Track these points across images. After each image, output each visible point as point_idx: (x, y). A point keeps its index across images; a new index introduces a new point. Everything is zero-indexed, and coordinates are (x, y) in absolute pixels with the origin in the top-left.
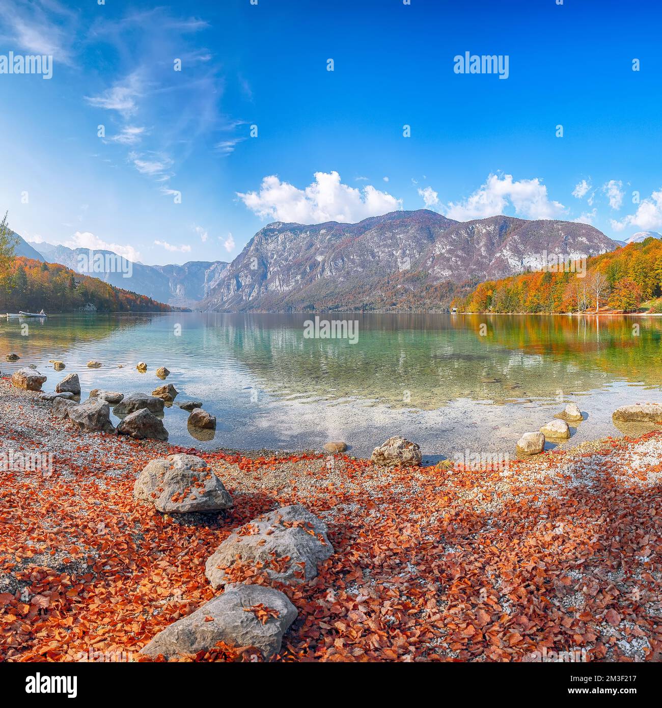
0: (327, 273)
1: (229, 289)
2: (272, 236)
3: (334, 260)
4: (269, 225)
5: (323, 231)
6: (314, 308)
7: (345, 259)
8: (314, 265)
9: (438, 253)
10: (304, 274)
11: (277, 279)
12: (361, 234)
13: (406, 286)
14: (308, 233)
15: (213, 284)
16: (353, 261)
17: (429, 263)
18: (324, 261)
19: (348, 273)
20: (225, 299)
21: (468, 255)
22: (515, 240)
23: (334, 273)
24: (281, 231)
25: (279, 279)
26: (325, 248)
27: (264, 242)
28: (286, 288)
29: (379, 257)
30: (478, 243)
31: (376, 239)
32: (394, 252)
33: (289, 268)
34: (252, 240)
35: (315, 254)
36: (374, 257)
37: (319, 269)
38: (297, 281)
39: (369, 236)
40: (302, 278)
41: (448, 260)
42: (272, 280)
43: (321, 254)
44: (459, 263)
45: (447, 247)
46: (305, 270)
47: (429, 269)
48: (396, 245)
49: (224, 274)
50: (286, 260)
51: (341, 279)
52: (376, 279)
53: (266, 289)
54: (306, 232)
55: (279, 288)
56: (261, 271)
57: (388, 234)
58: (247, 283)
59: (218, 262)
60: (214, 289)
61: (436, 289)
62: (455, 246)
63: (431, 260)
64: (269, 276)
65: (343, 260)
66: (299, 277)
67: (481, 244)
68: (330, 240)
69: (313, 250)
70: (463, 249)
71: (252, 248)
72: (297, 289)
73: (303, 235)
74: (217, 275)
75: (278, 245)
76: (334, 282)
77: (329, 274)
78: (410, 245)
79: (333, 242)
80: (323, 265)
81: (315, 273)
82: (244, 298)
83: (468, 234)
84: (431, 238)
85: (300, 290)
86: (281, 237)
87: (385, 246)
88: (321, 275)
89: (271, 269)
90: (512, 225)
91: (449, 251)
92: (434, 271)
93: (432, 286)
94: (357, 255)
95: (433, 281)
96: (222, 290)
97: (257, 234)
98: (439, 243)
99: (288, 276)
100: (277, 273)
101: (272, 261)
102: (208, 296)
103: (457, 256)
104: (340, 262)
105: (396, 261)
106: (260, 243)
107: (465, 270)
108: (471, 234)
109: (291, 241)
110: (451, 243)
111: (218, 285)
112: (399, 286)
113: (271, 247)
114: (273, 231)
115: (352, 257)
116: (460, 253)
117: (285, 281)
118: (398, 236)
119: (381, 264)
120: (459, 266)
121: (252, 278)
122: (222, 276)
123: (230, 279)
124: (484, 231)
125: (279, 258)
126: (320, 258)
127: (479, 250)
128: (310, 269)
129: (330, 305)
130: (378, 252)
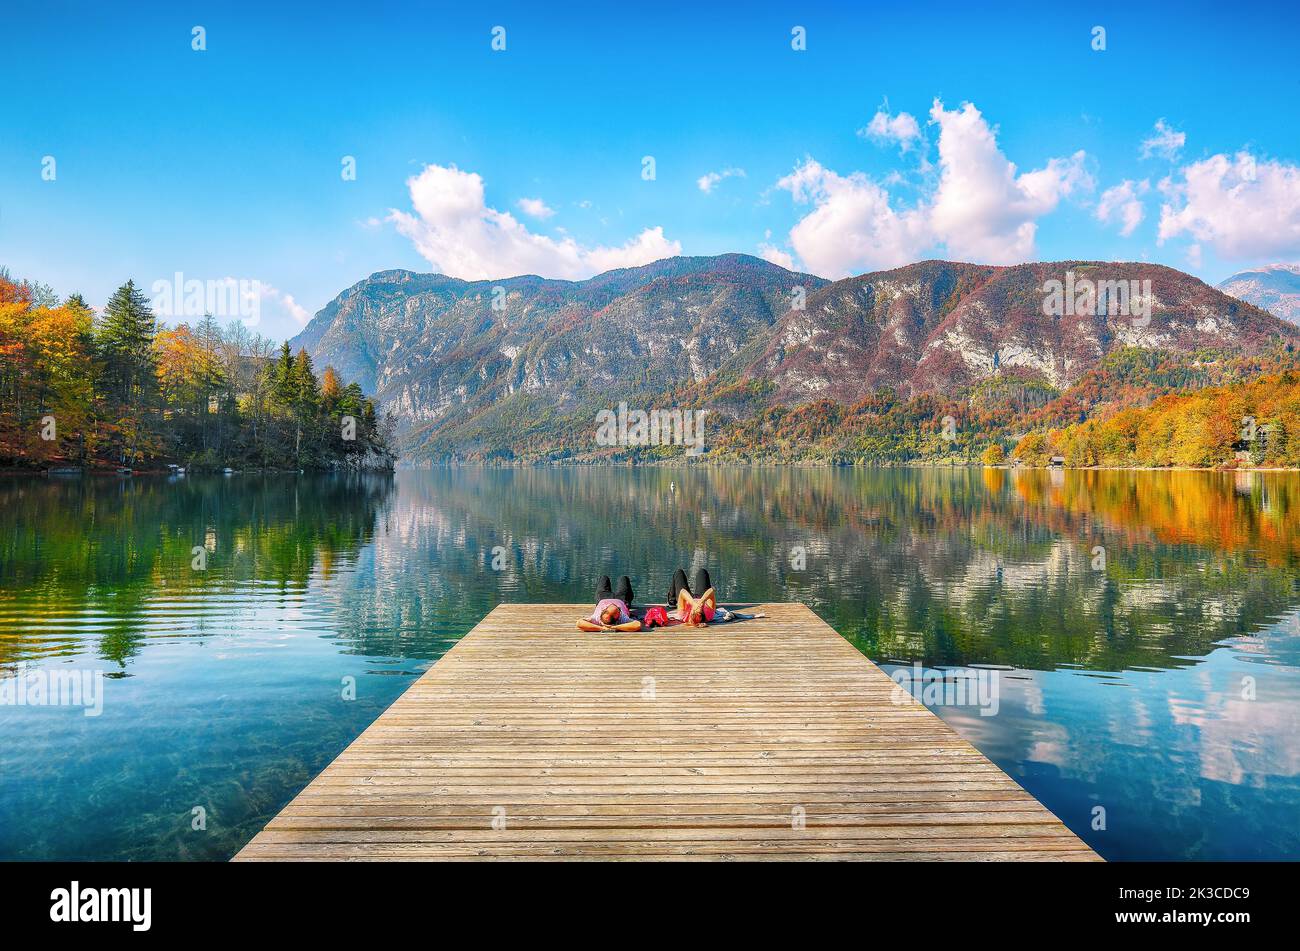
0: (533, 384)
2: (390, 300)
3: (549, 355)
4: (376, 276)
5: (513, 296)
7: (574, 355)
8: (499, 365)
9: (793, 343)
10: (474, 383)
11: (405, 394)
12: (603, 303)
13: (723, 412)
14: (478, 297)
16: (591, 360)
17: (772, 365)
18: (523, 359)
19: (581, 384)
21: (864, 346)
22: (976, 311)
23: (548, 384)
24: (409, 290)
25: (410, 391)
26: (523, 330)
27: (368, 310)
28: (428, 413)
29: (648, 352)
30: (885, 321)
31: (640, 314)
32: (682, 342)
33: (435, 370)
34: (333, 306)
35: (499, 342)
36: (636, 350)
37: (510, 374)
38: (457, 399)
39: (623, 309)
40: (470, 392)
41: (818, 358)
42: (393, 394)
43: (515, 342)
44: (845, 363)
45: (815, 332)
46: (476, 373)
47: (773, 376)
48: (685, 328)
50: (426, 352)
51: (566, 396)
52: (645, 396)
54: (473, 296)
55: (410, 411)
57: (668, 305)
61: (796, 416)
62: (833, 329)
63: (777, 357)
64: (383, 386)
65: (568, 357)
66: (461, 390)
67: (892, 323)
68: (530, 313)
69: (492, 333)
70: (852, 334)
71: (338, 323)
72: (459, 417)
73: (465, 301)
75: (404, 320)
76: (549, 400)
77: (537, 384)
78: (717, 328)
79: (540, 319)
80: (522, 366)
81: (500, 382)
83: (860, 303)
84: (768, 312)
85: (466, 417)
86: (411, 303)
87: (662, 329)
88: (516, 387)
89: (388, 371)
90: (960, 280)
91: (819, 340)
92: (785, 379)
93: (785, 412)
94: (600, 349)
95: (786, 401)
97: (346, 293)
98: (793, 322)
99: (435, 386)
100: (404, 380)
101: (389, 353)
103: (839, 349)
104: (561, 363)
105: (686, 361)
106: (358, 312)
107: (861, 377)
108: (867, 302)
109: (437, 314)
110: (823, 324)
113: (387, 322)
114: (387, 287)
115: (588, 351)
116: (844, 342)
117: (426, 399)
118: (689, 310)
119: (655, 366)
120: (843, 369)
124: (897, 295)
125: (405, 349)
126: (511, 352)
127: (889, 334)
128: (489, 374)
130: (646, 342)
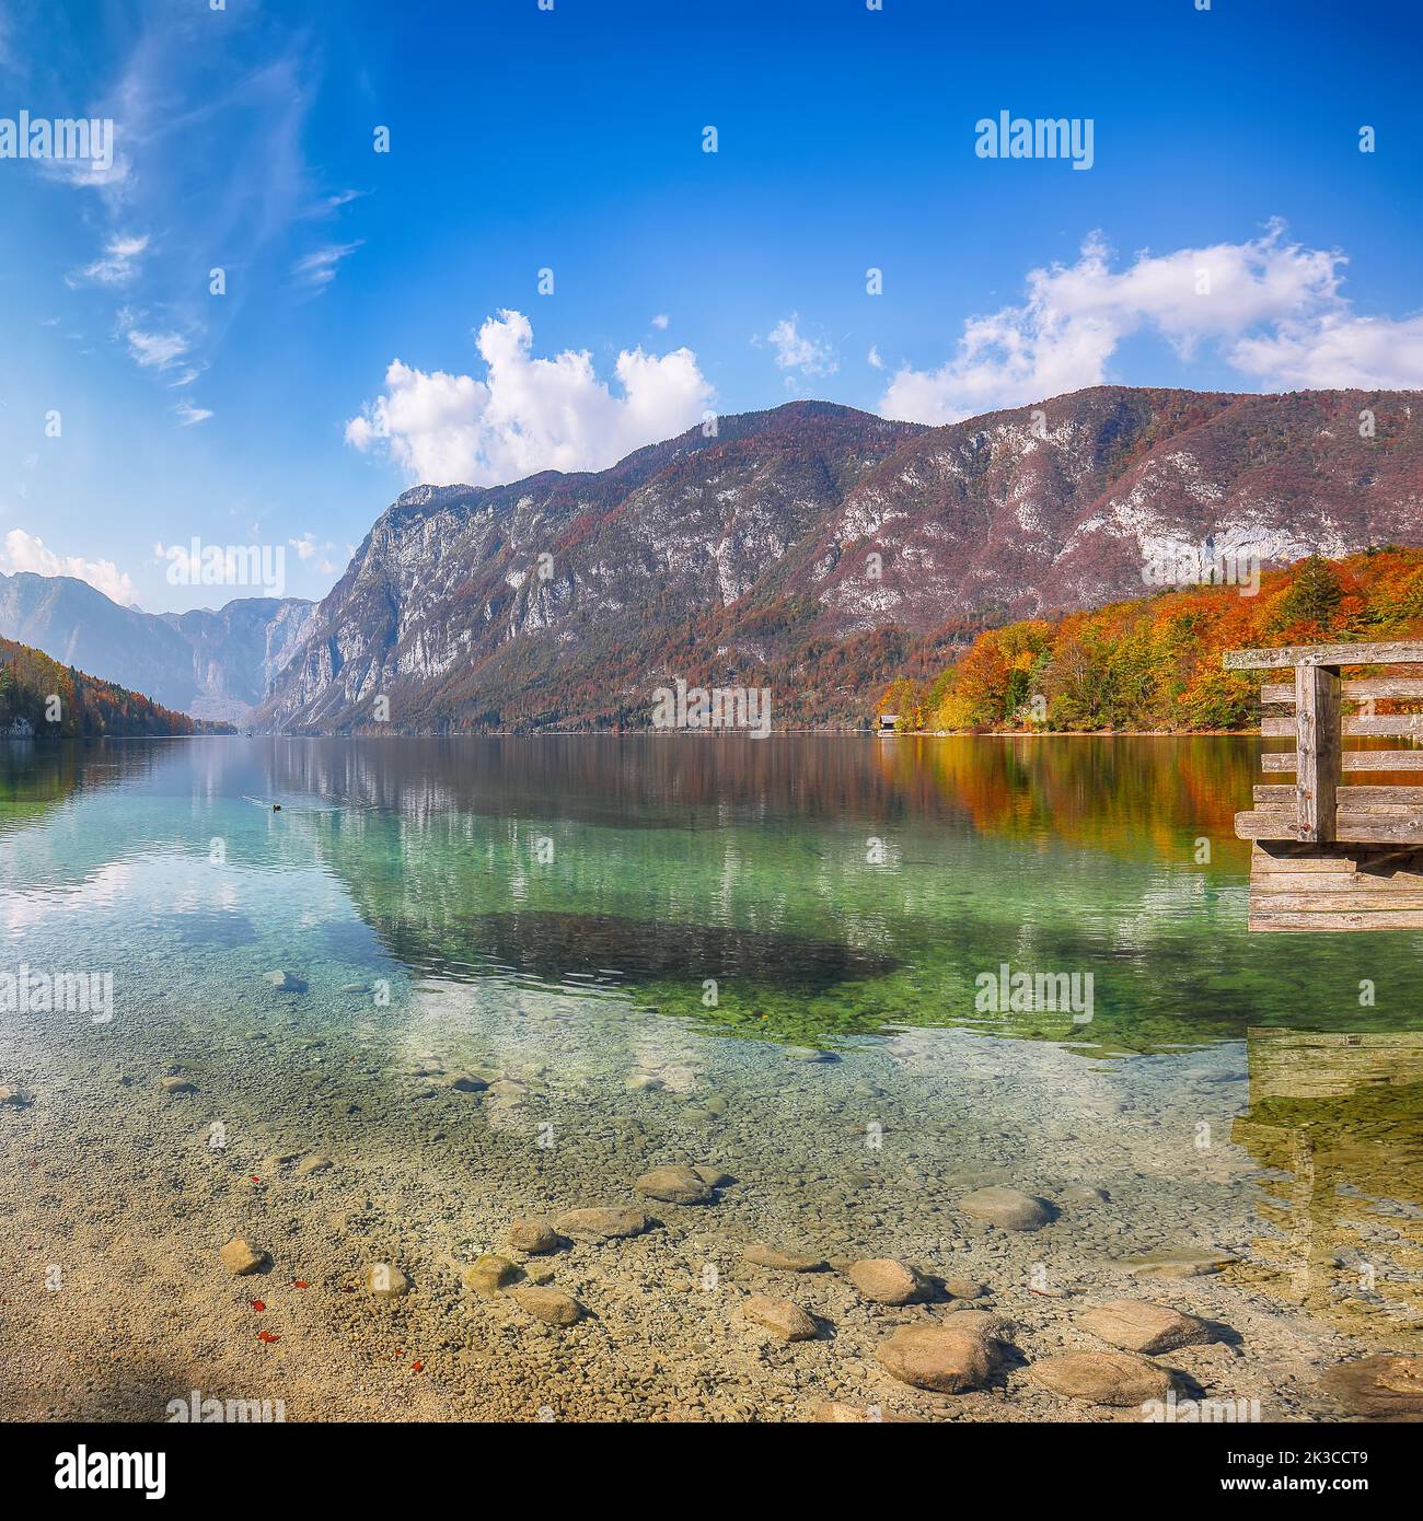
0: (534, 622)
1: (315, 672)
2: (411, 526)
3: (553, 582)
4: (404, 496)
5: (524, 503)
6: (498, 722)
7: (578, 579)
8: (503, 599)
9: (854, 537)
10: (478, 625)
11: (418, 643)
12: (618, 500)
13: (742, 650)
14: (490, 510)
15: (283, 661)
16: (596, 582)
17: (821, 572)
18: (526, 586)
19: (585, 617)
20: (308, 699)
21: (964, 534)
23: (549, 621)
24: (429, 511)
25: (423, 641)
26: (529, 549)
27: (392, 542)
28: (438, 668)
29: (666, 565)
30: (1004, 491)
31: (657, 510)
32: (710, 547)
33: (444, 611)
34: (368, 539)
35: (505, 568)
36: (651, 566)
37: (514, 611)
38: (462, 646)
39: (638, 506)
40: (474, 637)
41: (888, 557)
42: (408, 645)
43: (520, 568)
44: (929, 564)
45: (886, 516)
46: (482, 611)
47: (821, 590)
48: (713, 522)
49: (304, 633)
50: (440, 589)
51: (567, 636)
52: (657, 631)
53: (395, 670)
54: (485, 509)
55: (422, 666)
56: (383, 623)
57: (693, 493)
58: (355, 655)
59: (293, 601)
60: (285, 674)
61: (842, 653)
62: (914, 510)
63: (828, 560)
64: (401, 636)
65: (572, 582)
66: (466, 635)
67: (1017, 493)
68: (540, 525)
69: (500, 557)
70: (944, 517)
71: (367, 561)
72: (461, 670)
73: (478, 518)
74: (290, 636)
75: (422, 551)
76: (550, 644)
77: (539, 623)
78: (755, 520)
79: (548, 531)
80: (524, 599)
81: (503, 622)
82: (347, 696)
83: (963, 462)
84: (832, 491)
85: (469, 670)
86: (430, 526)
87: (687, 529)
88: (518, 627)
89: (407, 614)
91: (890, 529)
92: (837, 595)
93: (829, 646)
94: (606, 564)
95: (833, 629)
96: (301, 677)
97: (378, 524)
98: (854, 504)
99: (444, 632)
100: (418, 627)
101: (409, 593)
102: (272, 692)
103: (923, 541)
104: (565, 589)
105: (714, 574)
106: (383, 548)
107: (951, 585)
108: (977, 462)
109: (451, 537)
110: (898, 501)
111: (294, 662)
112: (722, 651)
113: (407, 555)
114: (409, 511)
115: (594, 571)
116: (930, 530)
117: (435, 649)
118: (721, 497)
119: (672, 586)
120: (926, 573)
121: (365, 643)
122: (301, 638)
123: (316, 646)
124: (1029, 447)
125: (422, 586)
126: (515, 580)
127: (1009, 513)
128: (493, 612)
129: (538, 711)
130: (664, 550)
